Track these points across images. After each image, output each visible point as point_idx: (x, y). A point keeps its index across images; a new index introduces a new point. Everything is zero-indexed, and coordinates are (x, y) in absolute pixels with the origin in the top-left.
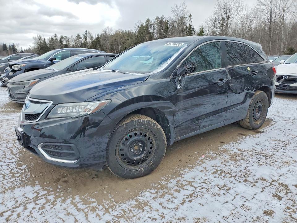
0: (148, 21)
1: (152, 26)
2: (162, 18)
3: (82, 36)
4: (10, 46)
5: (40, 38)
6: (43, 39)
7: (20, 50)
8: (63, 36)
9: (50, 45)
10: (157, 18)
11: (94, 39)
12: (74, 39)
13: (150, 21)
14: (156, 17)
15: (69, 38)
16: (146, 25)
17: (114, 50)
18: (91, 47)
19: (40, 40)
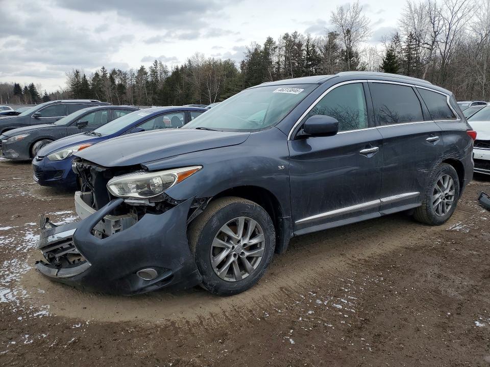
0: (270, 41)
1: (277, 50)
2: (295, 36)
3: (148, 70)
4: (26, 87)
5: (77, 74)
6: (81, 76)
7: (44, 94)
8: (116, 70)
9: (93, 85)
10: (286, 37)
11: (170, 74)
12: (134, 74)
13: (273, 42)
14: (283, 35)
15: (125, 74)
16: (266, 49)
17: (207, 93)
18: (164, 88)
19: (77, 78)
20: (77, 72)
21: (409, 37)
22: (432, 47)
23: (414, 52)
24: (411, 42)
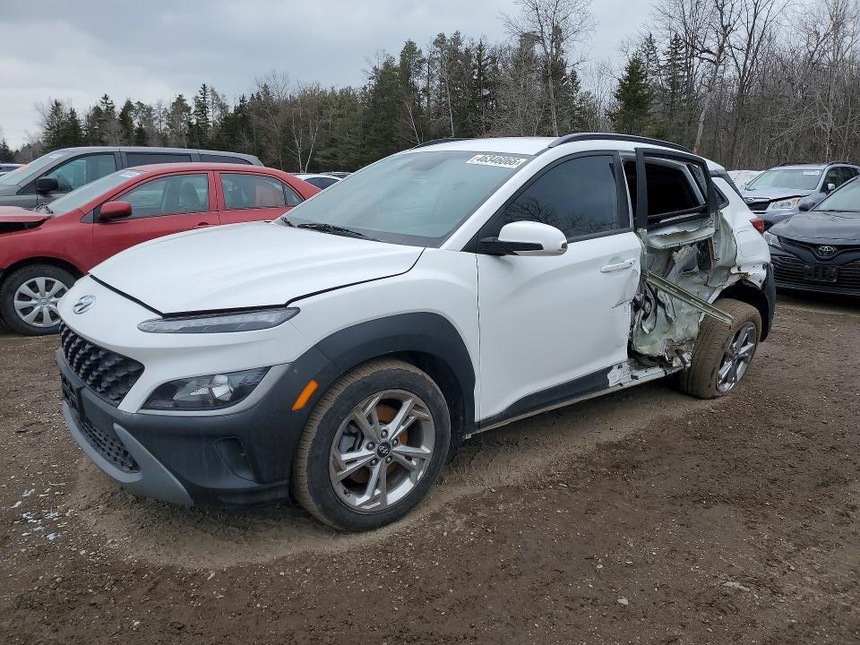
0: (410, 49)
1: (425, 66)
2: (456, 40)
3: (190, 103)
5: (57, 107)
6: (66, 110)
8: (134, 103)
9: (89, 129)
10: (440, 42)
11: (231, 111)
12: (165, 110)
13: (417, 50)
14: (435, 37)
15: (150, 110)
16: (404, 63)
17: (293, 147)
18: (218, 137)
19: (57, 115)
20: (58, 104)
21: (672, 43)
22: (719, 58)
23: (681, 73)
24: (676, 53)
